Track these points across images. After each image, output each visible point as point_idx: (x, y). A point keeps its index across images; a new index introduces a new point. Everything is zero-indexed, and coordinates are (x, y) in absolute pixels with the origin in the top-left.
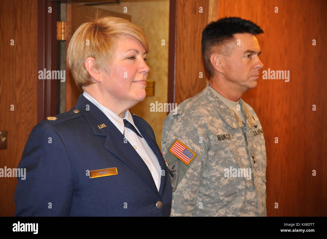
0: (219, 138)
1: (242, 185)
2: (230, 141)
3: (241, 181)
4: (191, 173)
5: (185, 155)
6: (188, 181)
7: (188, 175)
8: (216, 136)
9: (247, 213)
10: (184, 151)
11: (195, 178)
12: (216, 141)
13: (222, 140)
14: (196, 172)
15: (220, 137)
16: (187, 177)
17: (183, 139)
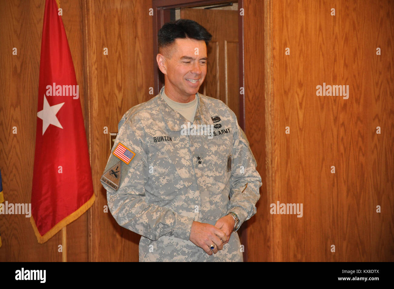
0: (155, 140)
1: (180, 184)
2: (167, 143)
3: (179, 181)
4: (133, 172)
5: (126, 155)
6: (130, 180)
7: (130, 175)
8: (152, 138)
9: (192, 211)
10: (125, 152)
11: (138, 176)
12: (152, 142)
13: (158, 141)
14: (138, 171)
15: (157, 138)
16: (129, 176)
17: (125, 141)
